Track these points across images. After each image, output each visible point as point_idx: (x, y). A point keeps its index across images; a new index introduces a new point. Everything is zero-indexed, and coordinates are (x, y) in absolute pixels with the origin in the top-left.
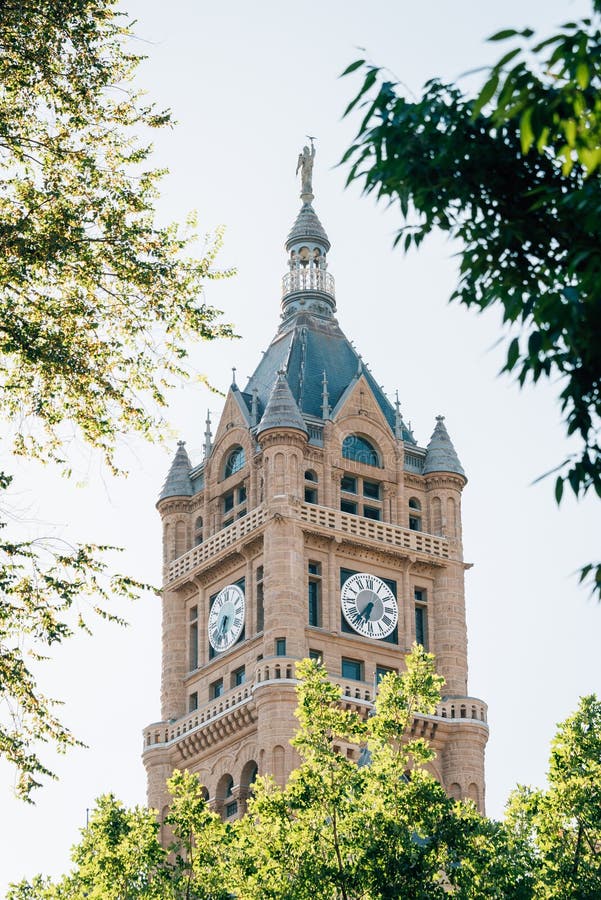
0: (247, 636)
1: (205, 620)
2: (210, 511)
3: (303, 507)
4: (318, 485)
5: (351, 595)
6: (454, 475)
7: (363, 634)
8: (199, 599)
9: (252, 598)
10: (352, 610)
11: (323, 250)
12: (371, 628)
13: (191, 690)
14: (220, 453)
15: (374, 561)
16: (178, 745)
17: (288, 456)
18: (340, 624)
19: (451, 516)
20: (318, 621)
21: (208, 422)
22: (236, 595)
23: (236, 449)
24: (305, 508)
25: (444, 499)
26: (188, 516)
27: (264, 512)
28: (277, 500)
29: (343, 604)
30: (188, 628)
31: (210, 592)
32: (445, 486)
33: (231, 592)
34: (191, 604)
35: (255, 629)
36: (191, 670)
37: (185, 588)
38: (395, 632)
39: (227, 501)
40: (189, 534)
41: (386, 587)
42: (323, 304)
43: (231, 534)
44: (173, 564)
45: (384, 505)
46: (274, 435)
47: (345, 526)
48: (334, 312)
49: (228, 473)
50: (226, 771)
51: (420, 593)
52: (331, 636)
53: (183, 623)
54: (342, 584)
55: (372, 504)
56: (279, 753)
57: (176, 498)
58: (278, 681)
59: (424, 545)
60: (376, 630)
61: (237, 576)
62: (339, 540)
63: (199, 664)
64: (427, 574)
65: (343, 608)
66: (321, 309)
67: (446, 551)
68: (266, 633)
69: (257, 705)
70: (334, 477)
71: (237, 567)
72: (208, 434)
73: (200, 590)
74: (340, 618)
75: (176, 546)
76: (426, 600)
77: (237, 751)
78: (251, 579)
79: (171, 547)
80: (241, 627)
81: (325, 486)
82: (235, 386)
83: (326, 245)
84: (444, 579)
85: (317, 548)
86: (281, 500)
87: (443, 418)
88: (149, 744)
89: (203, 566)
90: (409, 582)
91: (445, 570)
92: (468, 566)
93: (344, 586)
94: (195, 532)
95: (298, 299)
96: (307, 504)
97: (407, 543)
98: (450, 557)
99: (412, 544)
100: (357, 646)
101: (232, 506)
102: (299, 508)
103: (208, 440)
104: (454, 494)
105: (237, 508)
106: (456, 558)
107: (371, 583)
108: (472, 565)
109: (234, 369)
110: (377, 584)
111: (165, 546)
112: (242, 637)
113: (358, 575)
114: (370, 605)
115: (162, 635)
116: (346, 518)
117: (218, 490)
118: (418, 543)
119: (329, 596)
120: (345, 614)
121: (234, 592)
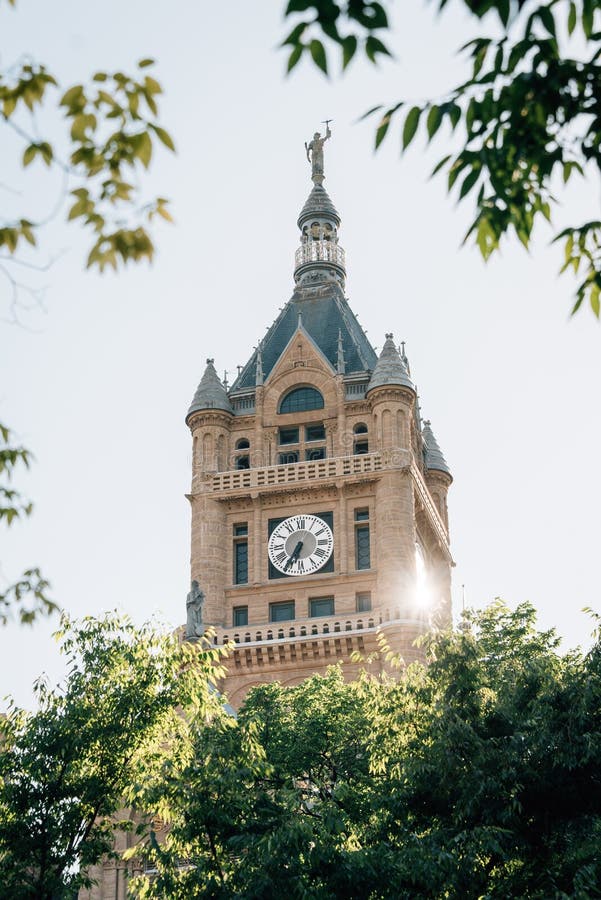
4: (249, 450)
7: (293, 574)
10: (281, 555)
18: (267, 573)
20: (243, 578)
29: (270, 554)
38: (330, 561)
54: (269, 534)
55: (315, 446)
60: (308, 566)
64: (367, 492)
74: (267, 567)
76: (369, 518)
81: (255, 449)
85: (242, 510)
93: (272, 536)
100: (287, 587)
107: (303, 522)
110: (309, 521)
120: (273, 561)
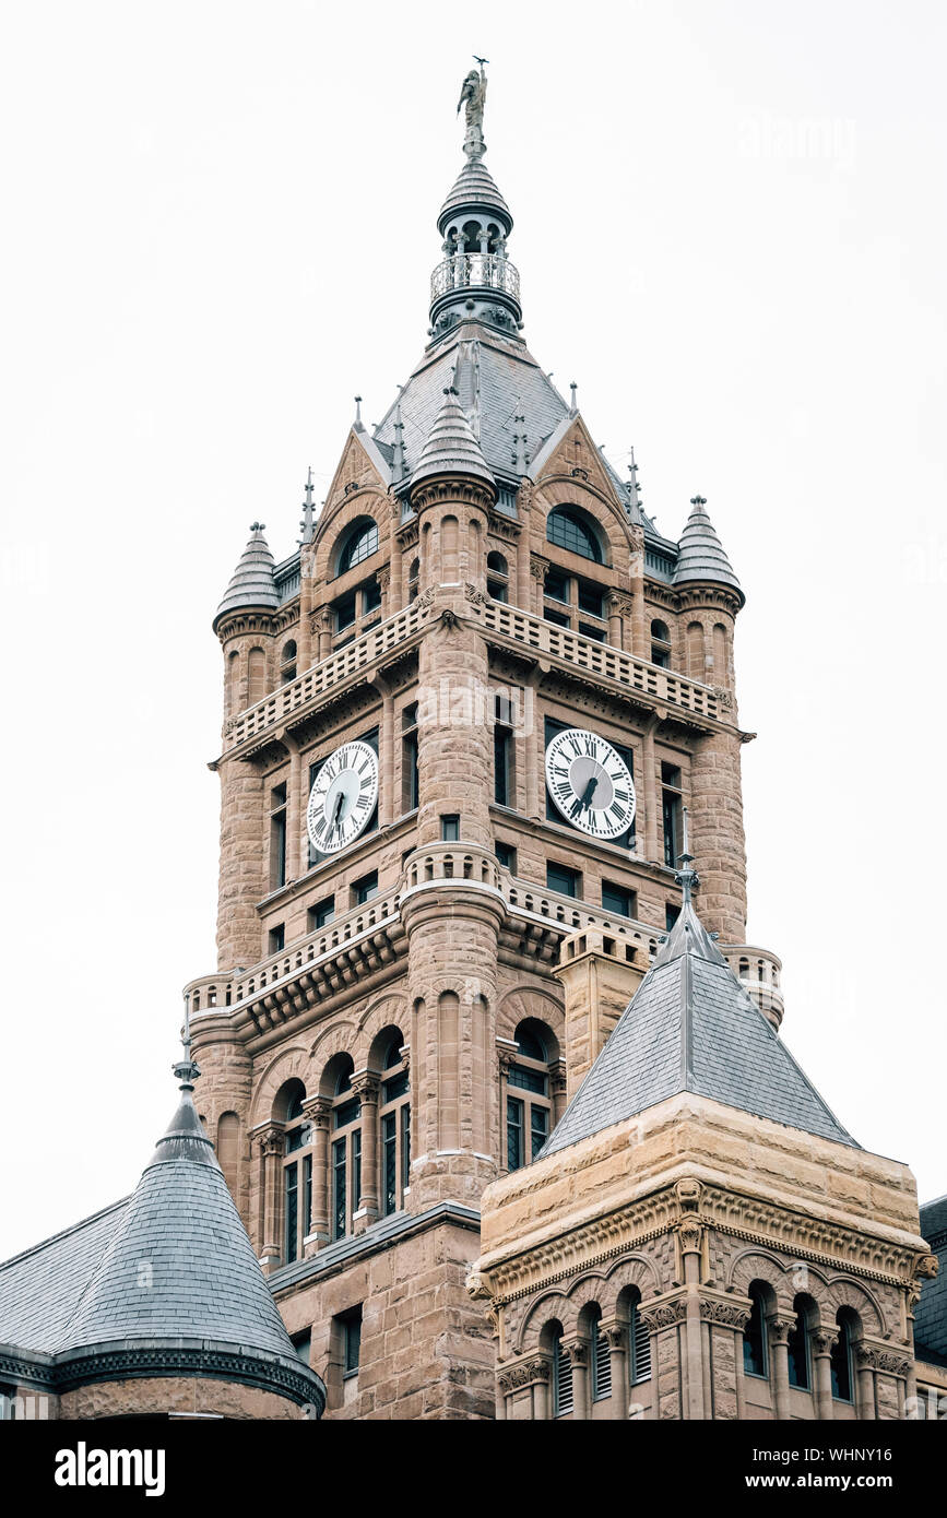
0: (382, 820)
1: (301, 806)
2: (313, 630)
3: (488, 607)
4: (510, 577)
5: (560, 762)
6: (726, 589)
7: (580, 827)
8: (292, 772)
9: (392, 758)
10: (565, 787)
11: (503, 231)
12: (593, 820)
13: (272, 922)
14: (331, 536)
15: (598, 713)
16: (250, 1009)
17: (463, 522)
18: (544, 807)
19: (721, 655)
20: (507, 798)
21: (309, 488)
22: (362, 757)
23: (361, 526)
24: (492, 608)
25: (708, 626)
26: (269, 641)
27: (421, 611)
28: (443, 592)
29: (549, 776)
30: (268, 822)
31: (311, 758)
32: (710, 604)
33: (351, 754)
34: (273, 781)
35: (398, 806)
36: (273, 887)
37: (264, 756)
38: (631, 832)
39: (342, 610)
40: (271, 672)
41: (618, 756)
42: (502, 310)
43: (356, 655)
44: (244, 714)
45: (611, 627)
46: (442, 485)
47: (555, 647)
48: (521, 327)
49: (344, 568)
50: (342, 1048)
51: (669, 773)
52: (530, 827)
53: (258, 813)
54: (547, 744)
55: (592, 624)
56: (449, 1004)
57: (251, 610)
58: (449, 882)
59: (678, 693)
60: (601, 824)
61: (365, 726)
62: (545, 667)
63: (289, 875)
64: (681, 744)
65: (550, 781)
66: (500, 320)
67: (714, 708)
68: (422, 810)
69: (408, 926)
70: (533, 569)
71: (361, 714)
72: (309, 507)
73: (293, 757)
74: (544, 798)
75: (249, 689)
76: (679, 786)
77: (362, 1013)
78: (392, 726)
79: (239, 688)
80: (371, 808)
81: (520, 583)
82: (361, 425)
83: (508, 223)
84: (711, 752)
86: (454, 591)
87: (703, 502)
88: (197, 1008)
89: (299, 715)
90: (652, 755)
91: (711, 742)
92: (745, 738)
93: (551, 746)
94: (281, 663)
95: (461, 300)
96: (492, 601)
97: (652, 687)
98: (719, 719)
99: (659, 688)
101: (352, 617)
102: (482, 607)
103: (309, 517)
104: (725, 619)
105: (361, 619)
106: (729, 721)
107: (594, 746)
108: (753, 736)
109: (358, 399)
110: (603, 750)
111: (229, 690)
112: (372, 823)
113: (572, 731)
114: (593, 783)
115: (218, 834)
116: (556, 634)
117: (327, 594)
118: (669, 689)
119: (527, 758)
120: (552, 791)
121: (358, 753)
